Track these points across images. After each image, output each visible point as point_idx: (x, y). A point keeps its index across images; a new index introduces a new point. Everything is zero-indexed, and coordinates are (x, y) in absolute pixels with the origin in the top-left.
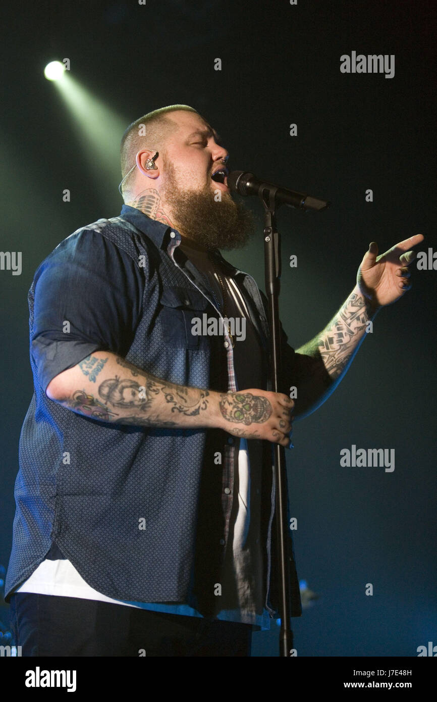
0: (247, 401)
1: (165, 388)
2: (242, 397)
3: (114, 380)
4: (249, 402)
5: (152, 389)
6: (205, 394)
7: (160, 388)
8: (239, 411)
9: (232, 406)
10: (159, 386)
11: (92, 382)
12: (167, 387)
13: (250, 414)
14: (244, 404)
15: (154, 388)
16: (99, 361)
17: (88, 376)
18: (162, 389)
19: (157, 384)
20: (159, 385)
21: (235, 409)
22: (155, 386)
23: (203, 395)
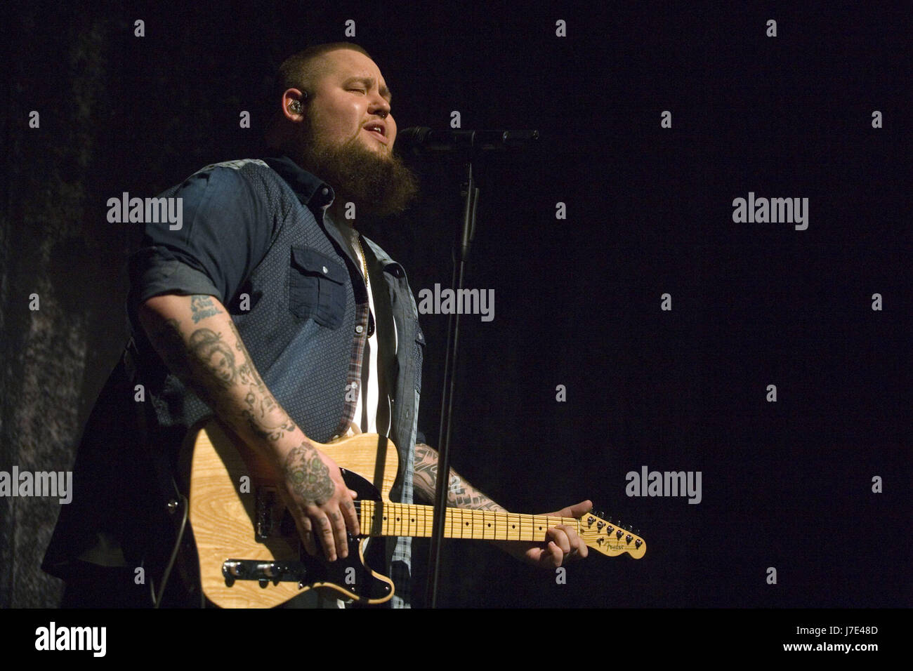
0: (318, 474)
1: (255, 386)
2: (319, 465)
3: (215, 335)
4: (318, 476)
5: (243, 374)
6: (288, 427)
7: (250, 381)
8: (303, 473)
9: (302, 463)
10: (251, 379)
11: (194, 321)
12: (258, 387)
13: (308, 486)
14: (314, 473)
15: (246, 377)
16: (214, 307)
17: (194, 313)
18: (252, 384)
19: (251, 375)
20: (253, 378)
21: (302, 469)
22: (248, 375)
23: (286, 426)
